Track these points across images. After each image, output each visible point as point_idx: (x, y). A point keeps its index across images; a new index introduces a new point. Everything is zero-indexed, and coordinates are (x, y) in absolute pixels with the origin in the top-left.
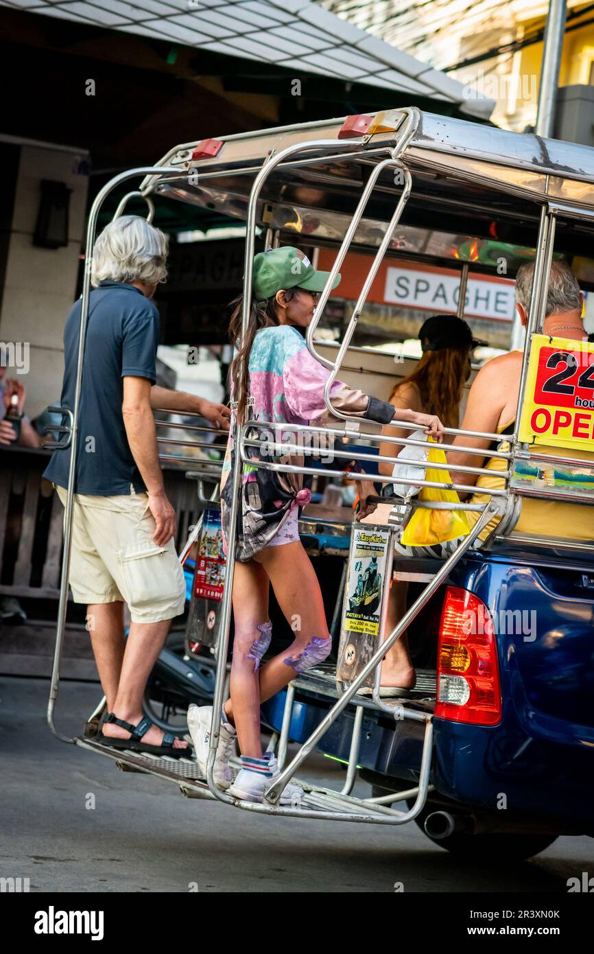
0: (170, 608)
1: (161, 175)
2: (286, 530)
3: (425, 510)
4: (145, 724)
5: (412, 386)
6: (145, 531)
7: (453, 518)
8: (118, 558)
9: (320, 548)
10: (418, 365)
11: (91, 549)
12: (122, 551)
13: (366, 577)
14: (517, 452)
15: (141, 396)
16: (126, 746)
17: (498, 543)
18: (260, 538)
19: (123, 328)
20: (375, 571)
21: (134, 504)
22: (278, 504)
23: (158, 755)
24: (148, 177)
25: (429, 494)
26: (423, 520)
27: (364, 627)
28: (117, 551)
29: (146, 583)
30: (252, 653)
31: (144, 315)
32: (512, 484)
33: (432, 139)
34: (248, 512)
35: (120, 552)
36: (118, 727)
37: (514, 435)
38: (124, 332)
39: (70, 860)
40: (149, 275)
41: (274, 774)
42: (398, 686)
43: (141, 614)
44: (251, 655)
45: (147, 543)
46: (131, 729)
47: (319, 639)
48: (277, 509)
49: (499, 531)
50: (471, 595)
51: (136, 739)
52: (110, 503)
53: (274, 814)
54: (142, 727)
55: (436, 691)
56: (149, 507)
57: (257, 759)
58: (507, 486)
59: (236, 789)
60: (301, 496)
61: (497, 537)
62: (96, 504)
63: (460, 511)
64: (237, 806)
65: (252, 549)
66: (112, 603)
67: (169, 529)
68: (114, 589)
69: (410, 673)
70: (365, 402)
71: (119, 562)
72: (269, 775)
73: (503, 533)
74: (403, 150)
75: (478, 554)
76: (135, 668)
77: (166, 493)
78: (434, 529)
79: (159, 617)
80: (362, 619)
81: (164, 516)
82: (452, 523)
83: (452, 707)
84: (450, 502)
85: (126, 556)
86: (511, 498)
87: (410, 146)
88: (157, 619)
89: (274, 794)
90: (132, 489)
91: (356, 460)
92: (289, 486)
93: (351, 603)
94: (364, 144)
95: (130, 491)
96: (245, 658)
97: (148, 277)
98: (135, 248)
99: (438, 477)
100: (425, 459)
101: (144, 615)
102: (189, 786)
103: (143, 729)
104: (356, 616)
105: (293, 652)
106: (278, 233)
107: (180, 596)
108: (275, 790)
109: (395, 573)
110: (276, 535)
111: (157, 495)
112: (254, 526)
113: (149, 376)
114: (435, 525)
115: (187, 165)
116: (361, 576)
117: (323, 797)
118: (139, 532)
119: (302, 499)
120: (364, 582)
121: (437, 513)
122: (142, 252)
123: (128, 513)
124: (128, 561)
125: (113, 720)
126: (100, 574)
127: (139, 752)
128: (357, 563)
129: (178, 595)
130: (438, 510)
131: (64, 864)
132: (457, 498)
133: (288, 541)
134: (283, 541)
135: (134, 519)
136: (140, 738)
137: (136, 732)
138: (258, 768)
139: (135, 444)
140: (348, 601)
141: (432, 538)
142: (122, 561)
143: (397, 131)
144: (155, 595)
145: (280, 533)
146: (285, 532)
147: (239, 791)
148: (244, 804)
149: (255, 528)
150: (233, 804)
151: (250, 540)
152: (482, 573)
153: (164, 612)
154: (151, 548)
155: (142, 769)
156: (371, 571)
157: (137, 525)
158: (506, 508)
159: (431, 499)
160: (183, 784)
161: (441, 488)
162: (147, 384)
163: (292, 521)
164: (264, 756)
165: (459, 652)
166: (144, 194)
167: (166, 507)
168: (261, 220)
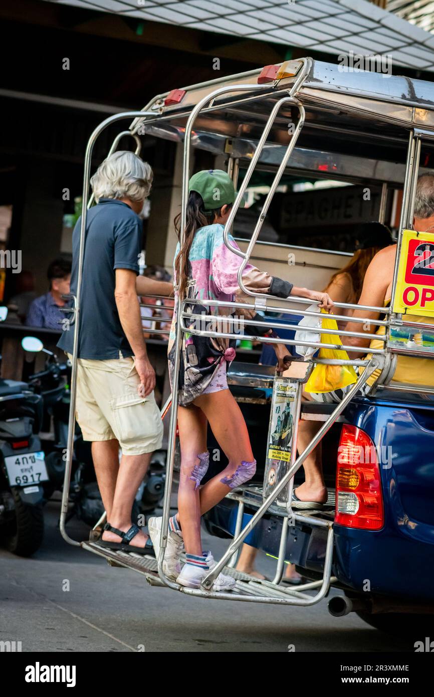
0: (150, 444)
1: (145, 118)
2: (217, 381)
3: (321, 365)
4: (133, 531)
5: (346, 276)
6: (130, 386)
7: (343, 370)
8: (111, 406)
9: (267, 398)
10: (351, 261)
11: (92, 400)
12: (114, 401)
13: (283, 418)
14: (392, 320)
15: (129, 284)
16: (118, 548)
17: (379, 390)
18: (199, 387)
19: (114, 233)
20: (289, 413)
21: (122, 365)
22: (211, 360)
23: (142, 554)
24: (136, 119)
25: (324, 353)
26: (320, 373)
27: (281, 456)
28: (110, 401)
29: (132, 425)
30: (193, 475)
31: (130, 223)
32: (388, 345)
33: (321, 81)
34: (188, 368)
35: (112, 402)
36: (113, 533)
37: (390, 307)
38: (115, 236)
39: (224, 642)
40: (134, 194)
41: (210, 568)
42: (314, 501)
43: (128, 448)
44: (192, 477)
45: (133, 395)
46: (122, 535)
47: (247, 463)
48: (210, 364)
49: (380, 382)
50: (360, 431)
51: (126, 543)
52: (106, 365)
53: (209, 597)
54: (131, 534)
55: (335, 504)
56: (135, 367)
57: (197, 556)
58: (385, 347)
59: (181, 579)
60: (228, 352)
61: (379, 386)
62: (93, 366)
63: (349, 366)
64: (181, 592)
65: (192, 395)
66: (110, 440)
67: (150, 385)
68: (110, 431)
69: (323, 491)
70: (269, 281)
71: (112, 409)
72: (207, 568)
73: (384, 383)
74: (298, 90)
75: (366, 399)
76: (125, 489)
77: (148, 357)
78: (329, 380)
79: (142, 450)
80: (280, 450)
81: (147, 375)
82: (342, 374)
83: (347, 516)
84: (340, 359)
85: (117, 405)
86: (388, 356)
87: (303, 87)
88: (141, 452)
89: (209, 582)
90: (120, 354)
91: (272, 329)
92: (219, 346)
93: (273, 438)
94: (274, 87)
95: (119, 356)
96: (188, 479)
97: (134, 195)
98: (124, 172)
99: (331, 340)
100: (319, 326)
101: (130, 449)
102: (152, 576)
103: (132, 535)
104: (276, 447)
105: (227, 473)
106: (237, 161)
107: (158, 435)
108: (210, 580)
109: (302, 414)
110: (210, 385)
111: (141, 359)
112: (193, 378)
113: (134, 269)
114: (329, 376)
115: (161, 110)
116: (279, 417)
117: (257, 585)
118: (126, 386)
119: (229, 355)
120: (282, 422)
121: (330, 368)
122: (130, 175)
123: (118, 372)
124: (118, 409)
125: (109, 528)
126: (100, 419)
127: (127, 552)
128: (277, 407)
129: (157, 434)
130: (331, 365)
131: (220, 645)
132: (346, 356)
133: (219, 389)
134: (215, 390)
135: (121, 376)
136: (129, 541)
137: (126, 537)
138: (197, 563)
139: (124, 320)
140: (271, 437)
141: (327, 386)
142: (114, 408)
143: (296, 75)
144: (138, 434)
145: (212, 383)
146: (217, 382)
147: (182, 580)
148: (187, 590)
149: (194, 380)
150: (179, 590)
151: (190, 389)
152: (370, 412)
153: (145, 447)
154: (135, 399)
155: (123, 564)
156: (286, 413)
157: (124, 381)
158: (384, 363)
159: (326, 357)
160: (148, 575)
161: (332, 349)
162: (134, 275)
163: (222, 374)
164: (204, 554)
165: (353, 475)
166: (133, 133)
167: (149, 368)
168: (224, 150)
